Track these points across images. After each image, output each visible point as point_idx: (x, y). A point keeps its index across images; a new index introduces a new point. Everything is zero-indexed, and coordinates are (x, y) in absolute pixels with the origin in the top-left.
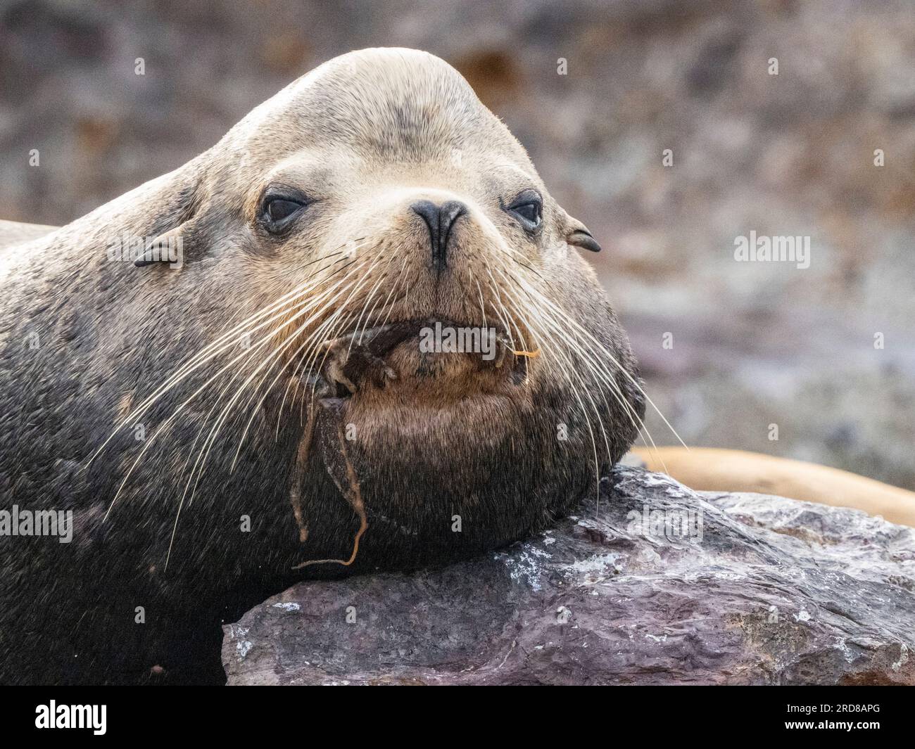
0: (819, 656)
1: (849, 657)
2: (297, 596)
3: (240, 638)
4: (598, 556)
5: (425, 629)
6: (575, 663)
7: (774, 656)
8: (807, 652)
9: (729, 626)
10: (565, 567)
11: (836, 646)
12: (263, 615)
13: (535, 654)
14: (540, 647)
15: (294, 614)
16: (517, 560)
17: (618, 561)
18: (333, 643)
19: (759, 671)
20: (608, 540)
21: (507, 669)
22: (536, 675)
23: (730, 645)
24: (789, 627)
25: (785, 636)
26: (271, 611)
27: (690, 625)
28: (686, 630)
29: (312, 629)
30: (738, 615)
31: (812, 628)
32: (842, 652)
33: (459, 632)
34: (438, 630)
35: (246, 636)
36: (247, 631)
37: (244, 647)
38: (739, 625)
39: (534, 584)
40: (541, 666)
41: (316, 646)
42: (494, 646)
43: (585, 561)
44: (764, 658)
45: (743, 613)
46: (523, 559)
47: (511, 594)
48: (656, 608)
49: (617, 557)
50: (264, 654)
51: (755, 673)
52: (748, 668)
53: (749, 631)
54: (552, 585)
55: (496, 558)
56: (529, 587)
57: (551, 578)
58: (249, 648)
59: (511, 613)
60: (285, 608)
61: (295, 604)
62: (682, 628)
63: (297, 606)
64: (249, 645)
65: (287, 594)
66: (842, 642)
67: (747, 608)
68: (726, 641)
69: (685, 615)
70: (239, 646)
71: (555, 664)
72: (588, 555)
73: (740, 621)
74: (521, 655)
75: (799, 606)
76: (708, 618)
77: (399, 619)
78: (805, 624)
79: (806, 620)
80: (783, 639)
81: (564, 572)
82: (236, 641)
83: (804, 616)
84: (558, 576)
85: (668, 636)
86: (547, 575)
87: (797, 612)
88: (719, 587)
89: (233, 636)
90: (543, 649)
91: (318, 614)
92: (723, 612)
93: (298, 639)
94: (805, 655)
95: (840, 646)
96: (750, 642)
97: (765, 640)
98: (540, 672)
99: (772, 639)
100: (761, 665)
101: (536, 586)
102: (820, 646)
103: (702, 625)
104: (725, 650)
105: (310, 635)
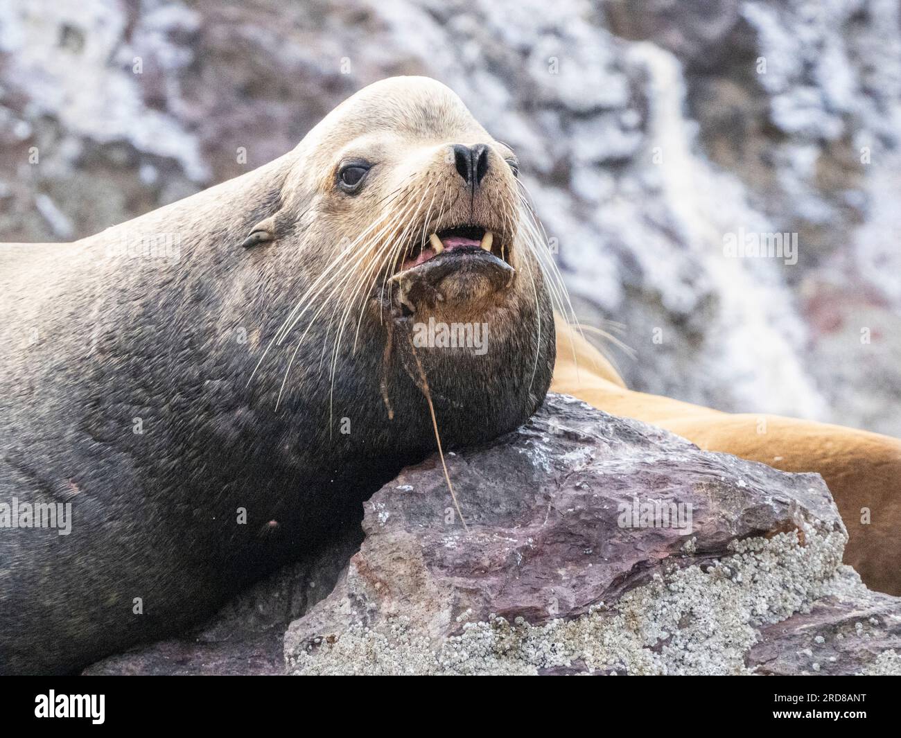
0: (758, 509)
1: (776, 509)
2: (408, 481)
3: (381, 510)
4: (579, 449)
5: (486, 501)
6: (599, 519)
7: (729, 510)
8: (750, 507)
9: (696, 492)
10: (562, 457)
11: (767, 503)
12: (390, 495)
13: (568, 515)
14: (571, 510)
15: (411, 493)
16: (534, 453)
17: (592, 452)
18: (432, 511)
19: (723, 520)
20: (582, 438)
21: (550, 525)
22: (569, 529)
23: (700, 504)
24: (734, 491)
25: (733, 497)
26: (395, 491)
27: (672, 492)
28: (671, 495)
29: (420, 503)
30: (701, 484)
31: (749, 491)
32: (771, 506)
33: (506, 502)
34: (493, 502)
35: (384, 508)
36: (384, 505)
37: (384, 516)
38: (702, 490)
39: (547, 469)
40: (573, 522)
41: (422, 514)
42: (533, 510)
43: (571, 453)
44: (724, 512)
45: (704, 483)
46: (537, 452)
47: (536, 476)
48: (642, 481)
49: (591, 450)
50: (396, 520)
51: (720, 522)
52: (715, 518)
53: (709, 494)
54: (557, 469)
55: (520, 452)
56: (544, 470)
57: (555, 465)
58: (387, 517)
59: (538, 488)
60: (404, 489)
61: (411, 487)
62: (667, 493)
63: (411, 488)
64: (387, 514)
65: (401, 478)
66: (770, 500)
67: (706, 479)
68: (697, 501)
69: (661, 485)
70: (380, 515)
71: (584, 521)
72: (573, 449)
73: (703, 488)
74: (559, 515)
75: (737, 477)
76: (682, 486)
77: (469, 494)
78: (744, 489)
79: (744, 486)
80: (732, 499)
81: (563, 460)
82: (378, 512)
83: (742, 484)
84: (560, 463)
85: (662, 499)
86: (553, 463)
87: (737, 481)
88: (677, 466)
89: (375, 509)
90: (574, 511)
91: (423, 492)
92: (691, 482)
93: (412, 510)
94: (748, 509)
95: (769, 502)
96: (711, 502)
97: (721, 500)
98: (573, 526)
99: (725, 499)
100: (723, 517)
101: (549, 470)
102: (756, 503)
103: (679, 491)
104: (698, 507)
105: (419, 507)
